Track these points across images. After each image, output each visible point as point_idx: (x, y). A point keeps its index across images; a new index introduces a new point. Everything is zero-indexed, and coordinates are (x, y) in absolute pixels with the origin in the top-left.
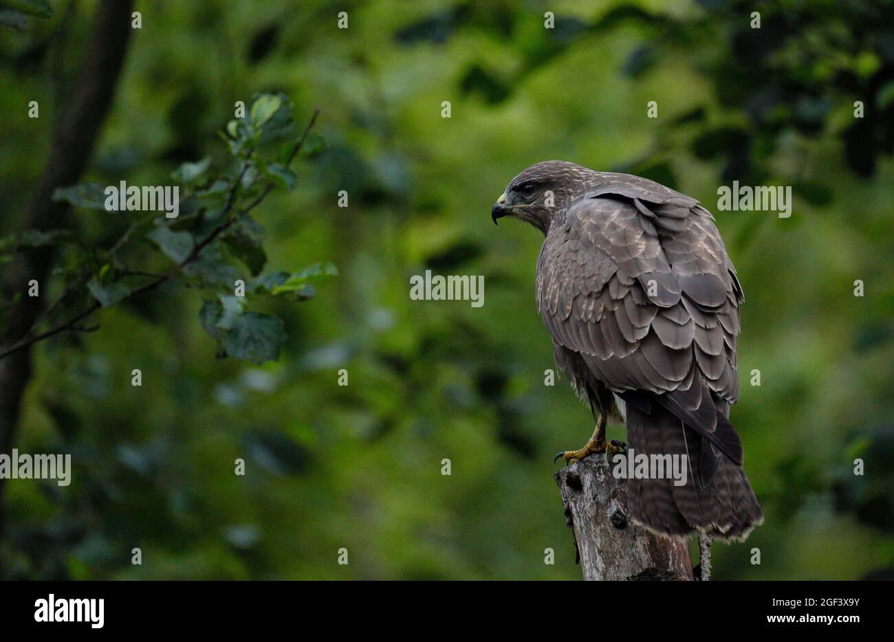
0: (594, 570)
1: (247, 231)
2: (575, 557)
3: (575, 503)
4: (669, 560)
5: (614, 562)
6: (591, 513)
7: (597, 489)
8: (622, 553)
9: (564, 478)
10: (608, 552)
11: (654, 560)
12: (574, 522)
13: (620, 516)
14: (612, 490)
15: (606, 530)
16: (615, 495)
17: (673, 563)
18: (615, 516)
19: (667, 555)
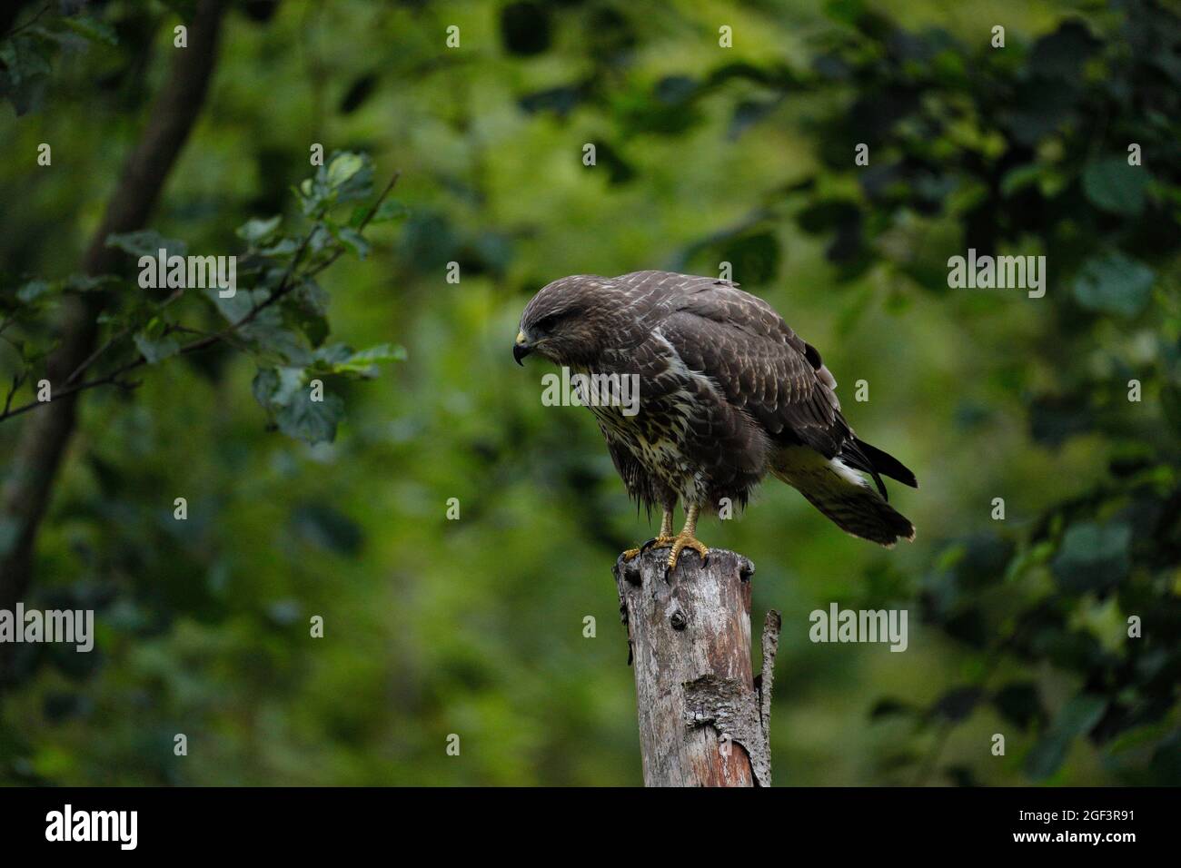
0: (647, 674)
1: (311, 297)
2: (628, 658)
3: (633, 599)
4: (728, 667)
5: (669, 666)
6: (649, 612)
7: (658, 585)
8: (679, 657)
9: (623, 572)
10: (663, 654)
11: (712, 666)
12: (630, 619)
13: (680, 618)
14: (673, 588)
15: (663, 630)
16: (676, 594)
17: (733, 671)
18: (674, 616)
19: (727, 661)
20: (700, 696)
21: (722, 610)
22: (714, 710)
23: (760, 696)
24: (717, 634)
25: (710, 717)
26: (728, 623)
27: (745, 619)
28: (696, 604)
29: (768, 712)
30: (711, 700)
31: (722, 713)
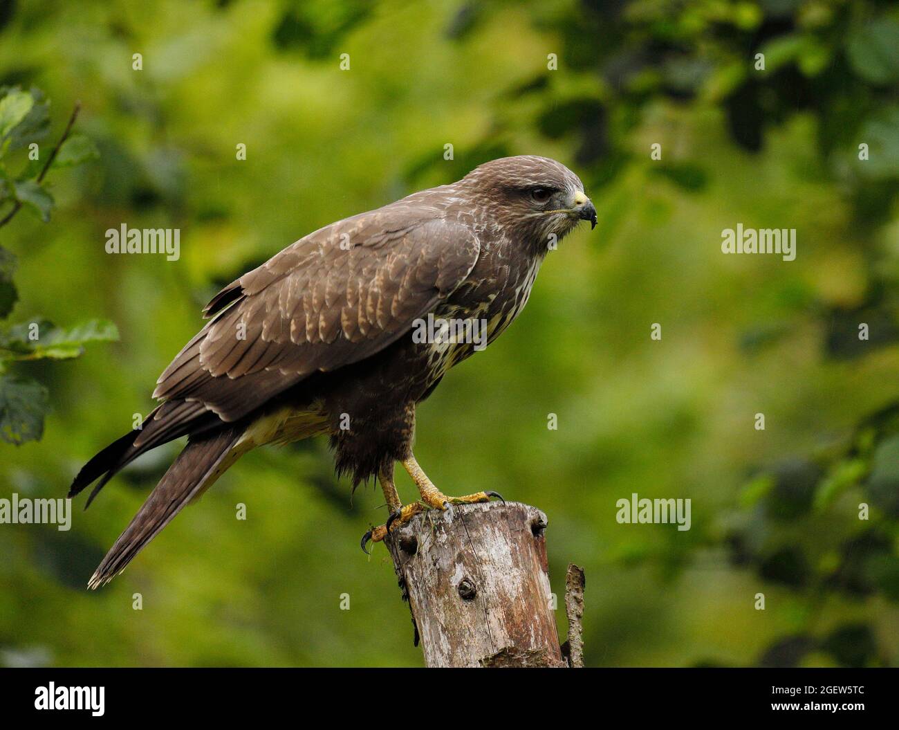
0: (438, 654)
2: (414, 637)
3: (411, 570)
4: (530, 636)
5: (461, 642)
6: (432, 583)
7: (438, 552)
8: (472, 630)
9: (397, 541)
10: (454, 630)
11: (511, 637)
12: (411, 594)
13: (468, 586)
14: (456, 553)
15: (450, 602)
16: (460, 558)
17: (536, 639)
18: (461, 584)
19: (528, 630)
21: (515, 572)
24: (513, 600)
26: (523, 585)
27: (543, 579)
28: (485, 568)
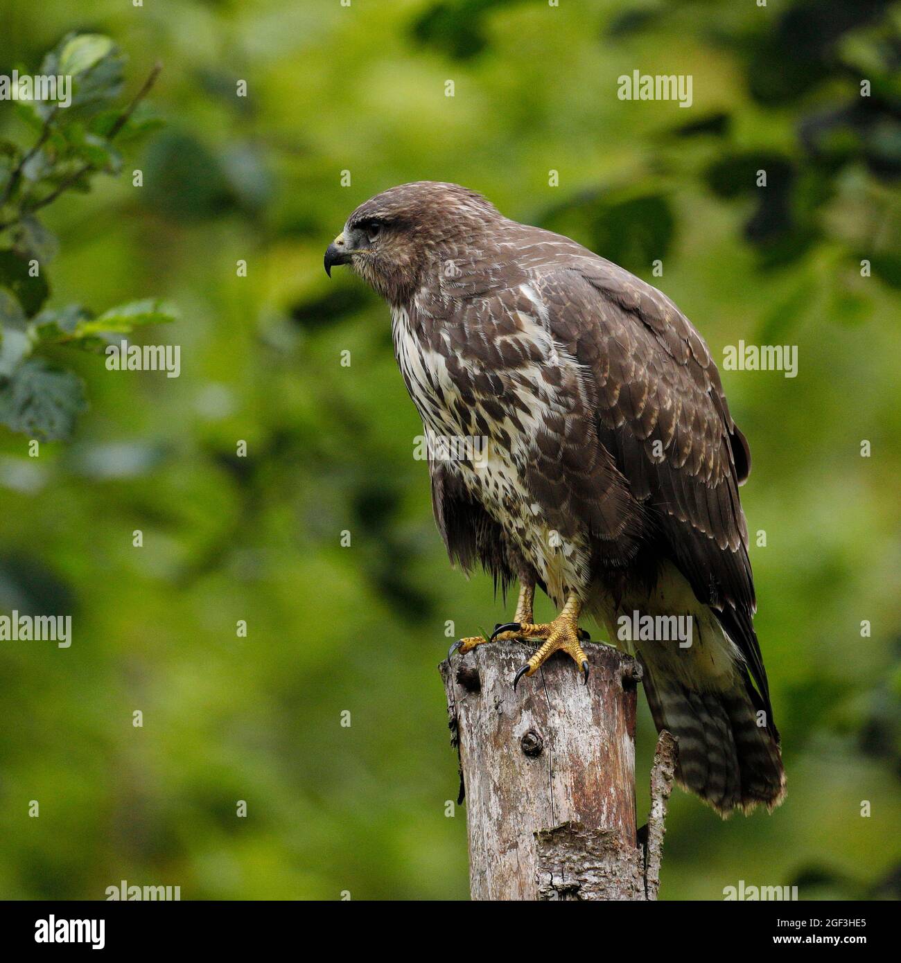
0: (485, 817)
2: (458, 793)
3: (467, 710)
4: (601, 812)
5: (516, 808)
6: (490, 729)
7: (503, 693)
8: (531, 795)
9: (454, 671)
10: (508, 791)
11: (578, 810)
12: (462, 739)
13: (534, 739)
14: (526, 697)
15: (509, 756)
16: (529, 705)
17: (608, 817)
18: (526, 737)
19: (600, 804)
20: (560, 852)
21: (594, 731)
22: (579, 873)
23: (645, 853)
24: (586, 764)
25: (574, 882)
26: (602, 750)
27: (627, 744)
28: (558, 721)
29: (656, 878)
30: (575, 858)
31: (590, 877)
